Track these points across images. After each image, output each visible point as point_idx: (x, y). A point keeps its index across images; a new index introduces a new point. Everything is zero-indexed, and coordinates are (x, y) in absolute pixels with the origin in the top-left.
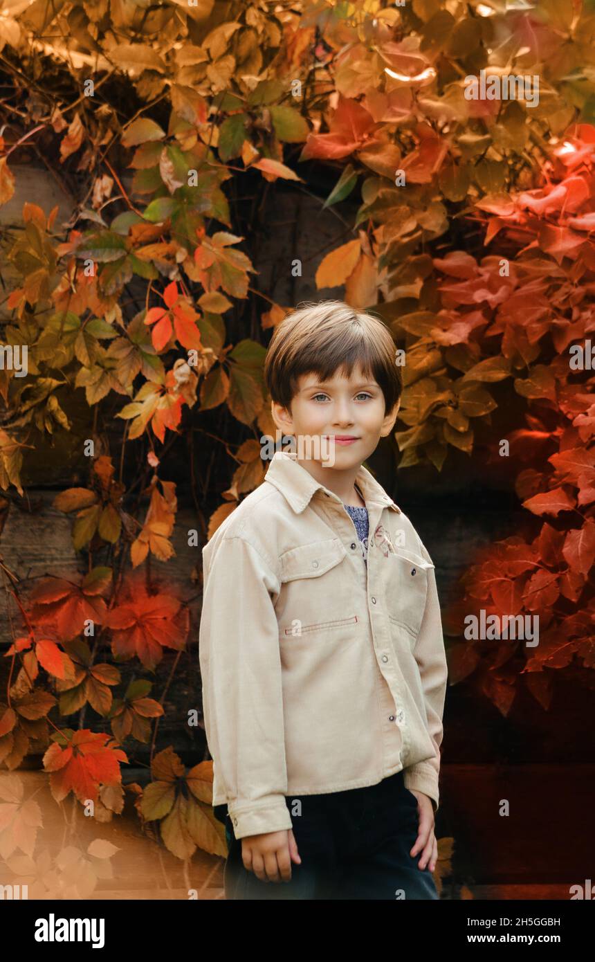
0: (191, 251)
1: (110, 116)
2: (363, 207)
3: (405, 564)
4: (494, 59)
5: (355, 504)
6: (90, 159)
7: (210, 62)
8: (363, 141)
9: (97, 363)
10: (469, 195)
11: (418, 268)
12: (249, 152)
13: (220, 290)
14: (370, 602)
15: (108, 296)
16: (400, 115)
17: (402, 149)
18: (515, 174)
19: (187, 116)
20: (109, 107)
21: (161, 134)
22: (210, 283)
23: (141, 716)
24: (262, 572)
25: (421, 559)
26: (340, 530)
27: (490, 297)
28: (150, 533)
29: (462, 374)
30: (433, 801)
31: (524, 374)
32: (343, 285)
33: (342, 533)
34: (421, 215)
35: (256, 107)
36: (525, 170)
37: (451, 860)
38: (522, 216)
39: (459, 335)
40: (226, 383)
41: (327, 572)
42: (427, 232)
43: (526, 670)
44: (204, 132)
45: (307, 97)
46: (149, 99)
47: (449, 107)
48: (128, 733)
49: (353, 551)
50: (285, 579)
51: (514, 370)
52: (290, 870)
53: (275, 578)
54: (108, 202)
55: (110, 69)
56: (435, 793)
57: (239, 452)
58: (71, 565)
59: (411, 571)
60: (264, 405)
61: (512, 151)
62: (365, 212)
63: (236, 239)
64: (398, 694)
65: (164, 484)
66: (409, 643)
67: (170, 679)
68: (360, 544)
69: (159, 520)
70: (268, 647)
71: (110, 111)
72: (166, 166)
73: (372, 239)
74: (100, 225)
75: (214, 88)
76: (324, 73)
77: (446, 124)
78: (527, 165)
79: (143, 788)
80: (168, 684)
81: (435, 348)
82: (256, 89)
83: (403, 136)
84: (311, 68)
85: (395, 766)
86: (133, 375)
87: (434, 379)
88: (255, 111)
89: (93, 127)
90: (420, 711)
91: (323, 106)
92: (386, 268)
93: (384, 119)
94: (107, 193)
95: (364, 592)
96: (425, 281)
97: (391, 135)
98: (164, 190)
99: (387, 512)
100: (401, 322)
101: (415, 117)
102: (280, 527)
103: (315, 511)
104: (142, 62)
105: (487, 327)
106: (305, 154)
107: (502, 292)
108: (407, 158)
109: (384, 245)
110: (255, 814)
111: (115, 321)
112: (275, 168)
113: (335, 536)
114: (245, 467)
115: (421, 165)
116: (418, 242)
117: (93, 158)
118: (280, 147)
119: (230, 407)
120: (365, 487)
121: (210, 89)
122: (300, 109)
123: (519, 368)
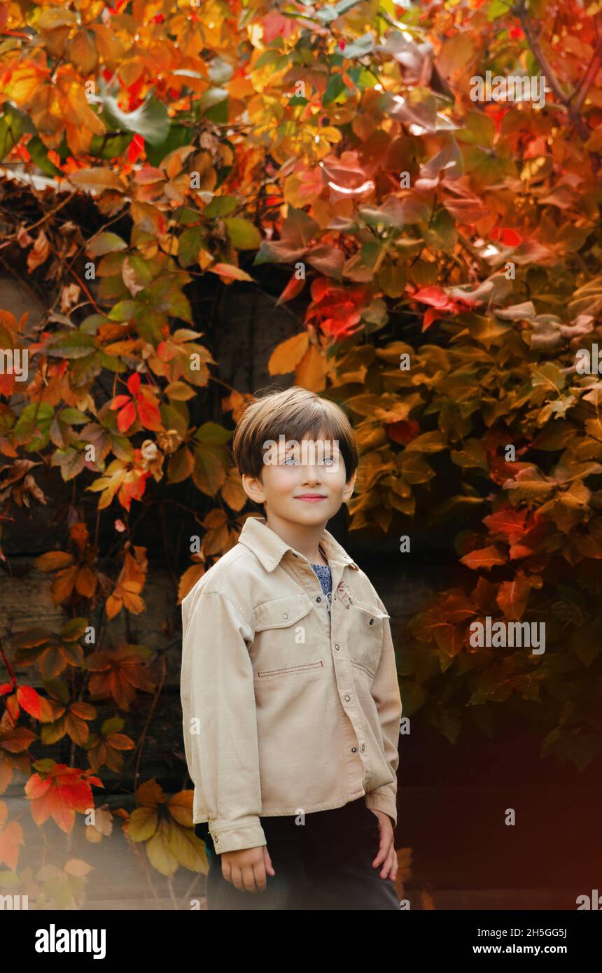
0: (156, 346)
1: (74, 232)
2: (312, 305)
3: (364, 615)
4: (425, 173)
5: (319, 562)
6: (58, 270)
7: (167, 180)
8: (311, 246)
9: (71, 446)
10: (407, 292)
11: (362, 358)
12: (206, 258)
13: (181, 379)
14: (334, 649)
15: (79, 388)
16: (344, 223)
17: (346, 252)
18: (446, 273)
19: (148, 228)
20: (73, 224)
21: (123, 245)
22: (172, 373)
23: (115, 749)
24: (238, 623)
25: (377, 609)
26: (307, 586)
27: (427, 380)
28: (124, 590)
29: (403, 448)
30: (392, 819)
31: (459, 447)
32: (293, 372)
33: (308, 588)
34: (364, 310)
35: (213, 220)
36: (456, 269)
37: (411, 867)
38: (454, 307)
39: (400, 414)
40: (191, 460)
41: (296, 623)
42: (370, 325)
43: (471, 703)
44: (164, 243)
45: (260, 208)
46: (111, 215)
47: (386, 215)
48: (102, 763)
49: (318, 604)
50: (259, 628)
51: (449, 443)
52: (265, 881)
53: (250, 628)
54: (77, 307)
55: (73, 190)
56: (394, 813)
57: (206, 520)
58: (57, 620)
59: (369, 621)
60: (227, 479)
61: (443, 253)
62: (314, 308)
63: (195, 335)
64: (360, 728)
65: (136, 548)
66: (367, 683)
67: (150, 717)
68: (324, 597)
69: (131, 579)
70: (243, 688)
71: (74, 228)
72: (128, 273)
73: (319, 332)
74: (69, 327)
75: (173, 204)
76: (274, 187)
77: (384, 230)
78: (456, 264)
79: (129, 813)
80: (148, 722)
81: (379, 425)
82: (211, 203)
83: (346, 242)
84: (262, 183)
85: (358, 792)
86: (105, 454)
87: (380, 453)
88: (211, 223)
89: (58, 242)
90: (378, 742)
91: (274, 217)
92: (334, 358)
93: (330, 227)
94: (75, 299)
95: (328, 640)
96: (369, 368)
97: (335, 241)
98: (126, 294)
99: (348, 569)
100: (348, 403)
101: (356, 224)
102: (254, 583)
103: (284, 569)
104: (102, 182)
105: (426, 406)
106: (260, 259)
107: (437, 376)
108: (351, 260)
109: (332, 337)
110: (234, 833)
111: (87, 410)
112: (231, 271)
113: (302, 591)
114: (213, 532)
115: (362, 267)
116: (362, 334)
117: (60, 270)
118: (235, 254)
119: (196, 481)
120: (328, 548)
121: (169, 205)
122: (253, 220)
123: (454, 441)
